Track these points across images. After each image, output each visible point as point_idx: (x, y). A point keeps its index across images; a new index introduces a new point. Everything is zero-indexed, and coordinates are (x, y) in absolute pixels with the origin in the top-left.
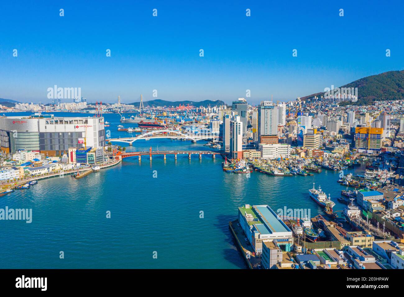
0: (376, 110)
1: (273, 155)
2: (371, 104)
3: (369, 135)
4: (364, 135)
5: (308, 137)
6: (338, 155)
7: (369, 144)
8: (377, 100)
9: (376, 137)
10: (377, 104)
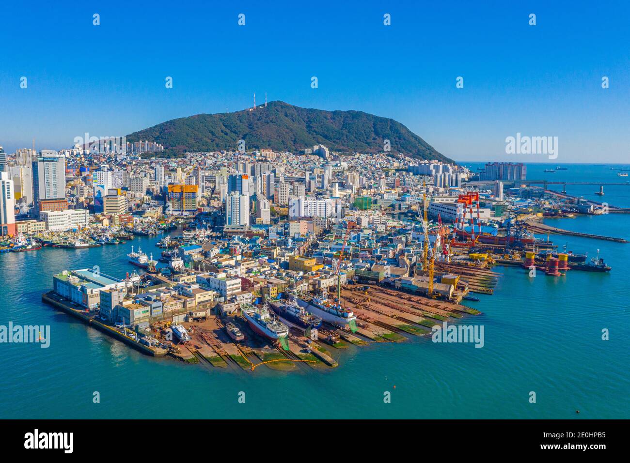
0: (188, 165)
1: (65, 225)
2: (182, 156)
3: (184, 194)
4: (178, 194)
5: (109, 200)
6: (151, 219)
7: (184, 205)
8: (189, 151)
9: (191, 196)
10: (189, 157)
